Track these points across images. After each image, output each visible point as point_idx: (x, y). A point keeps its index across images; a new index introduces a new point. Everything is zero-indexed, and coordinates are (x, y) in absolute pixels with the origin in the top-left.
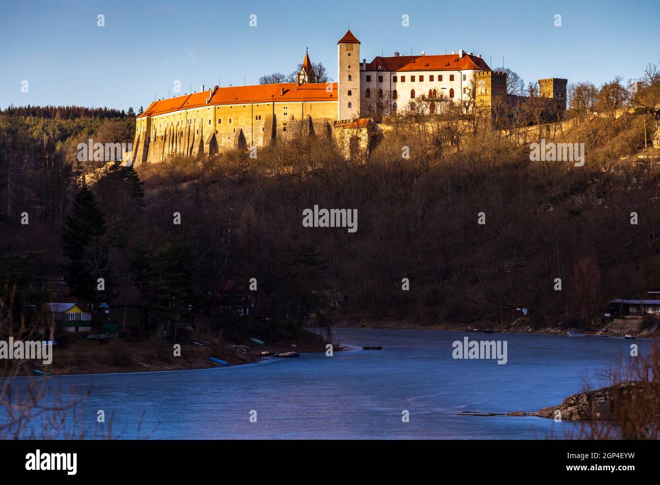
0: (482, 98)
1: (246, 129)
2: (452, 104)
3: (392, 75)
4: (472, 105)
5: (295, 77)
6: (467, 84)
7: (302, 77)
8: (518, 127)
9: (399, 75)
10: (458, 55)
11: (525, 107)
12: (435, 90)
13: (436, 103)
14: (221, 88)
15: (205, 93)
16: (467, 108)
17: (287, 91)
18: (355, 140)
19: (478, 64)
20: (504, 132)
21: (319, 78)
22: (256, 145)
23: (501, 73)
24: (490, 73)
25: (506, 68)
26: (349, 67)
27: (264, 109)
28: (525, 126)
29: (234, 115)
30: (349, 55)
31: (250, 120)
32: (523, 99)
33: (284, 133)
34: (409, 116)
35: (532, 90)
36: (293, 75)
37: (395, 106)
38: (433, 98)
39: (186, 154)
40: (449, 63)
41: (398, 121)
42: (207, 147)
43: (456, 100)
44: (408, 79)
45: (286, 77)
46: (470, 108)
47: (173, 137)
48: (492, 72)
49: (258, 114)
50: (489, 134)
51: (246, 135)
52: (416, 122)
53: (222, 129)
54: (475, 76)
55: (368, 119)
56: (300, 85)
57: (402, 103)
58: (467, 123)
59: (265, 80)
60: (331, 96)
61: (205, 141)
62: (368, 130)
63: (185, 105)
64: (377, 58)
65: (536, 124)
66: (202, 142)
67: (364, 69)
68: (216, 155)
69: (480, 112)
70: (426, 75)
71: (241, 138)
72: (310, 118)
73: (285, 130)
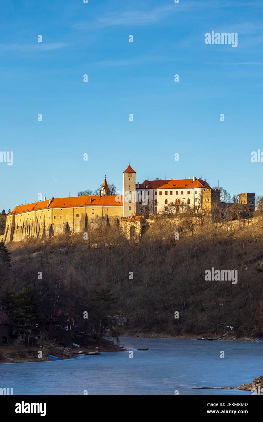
0: (206, 204)
1: (70, 222)
2: (189, 207)
3: (154, 191)
4: (200, 208)
5: (98, 192)
6: (197, 196)
7: (102, 192)
8: (227, 221)
9: (158, 191)
10: (193, 179)
11: (231, 209)
12: (179, 199)
13: (180, 207)
14: (56, 199)
15: (46, 202)
16: (198, 210)
17: (94, 200)
18: (133, 229)
19: (204, 184)
20: (219, 223)
21: (112, 192)
22: (76, 231)
23: (217, 190)
24: (211, 190)
25: (220, 187)
26: (130, 186)
27: (81, 211)
28: (231, 220)
29: (63, 214)
30: (130, 179)
31: (72, 217)
32: (230, 205)
33: (92, 225)
34: (164, 215)
35: (235, 200)
36: (97, 191)
37: (156, 209)
38: (178, 204)
39: (35, 236)
40: (188, 184)
41: (158, 218)
42: (47, 233)
43: (191, 205)
44: (163, 193)
45: (93, 192)
46: (199, 210)
47: (28, 226)
48: (212, 189)
49: (77, 213)
50: (210, 225)
51: (70, 225)
52: (168, 218)
53: (56, 222)
54: (202, 191)
55: (140, 216)
56: (101, 196)
57: (160, 207)
58: (197, 219)
59: (81, 194)
60: (119, 203)
61: (46, 229)
62: (141, 222)
63: (35, 208)
64: (146, 181)
65: (237, 219)
66: (44, 229)
67: (138, 188)
68: (53, 237)
69: (205, 213)
70: (174, 191)
71: (67, 227)
72: (107, 216)
73: (92, 222)
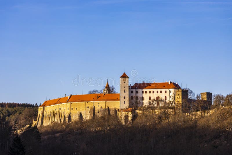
0: (178, 100)
1: (83, 112)
2: (166, 102)
3: (142, 91)
5: (103, 91)
6: (172, 94)
7: (105, 91)
8: (192, 112)
9: (144, 90)
10: (168, 83)
11: (195, 104)
12: (159, 97)
13: (159, 102)
14: (73, 96)
15: (66, 98)
16: (172, 104)
17: (99, 97)
18: (127, 117)
19: (176, 86)
20: (187, 114)
21: (112, 91)
22: (87, 119)
23: (185, 90)
24: (181, 90)
25: (187, 88)
26: (124, 87)
27: (90, 104)
28: (195, 111)
29: (78, 106)
30: (124, 82)
31: (84, 108)
32: (194, 101)
33: (98, 114)
34: (148, 107)
35: (198, 97)
36: (102, 90)
37: (143, 103)
38: (158, 100)
39: (58, 122)
40: (165, 86)
41: (144, 109)
42: (67, 119)
43: (167, 101)
44: (148, 92)
45: (99, 91)
46: (173, 104)
47: (53, 115)
48: (182, 90)
49: (88, 106)
50: (181, 115)
51: (82, 114)
52: (151, 109)
53: (73, 112)
54: (175, 91)
55: (132, 108)
56: (104, 94)
57: (146, 102)
58: (172, 110)
59: (91, 93)
60: (117, 99)
61: (66, 117)
62: (132, 113)
63: (58, 102)
64: (136, 84)
65: (200, 111)
66: (65, 117)
67: (130, 88)
68: (70, 122)
69: (177, 106)
70: (155, 90)
71: (81, 116)
72: (109, 108)
73: (98, 112)
